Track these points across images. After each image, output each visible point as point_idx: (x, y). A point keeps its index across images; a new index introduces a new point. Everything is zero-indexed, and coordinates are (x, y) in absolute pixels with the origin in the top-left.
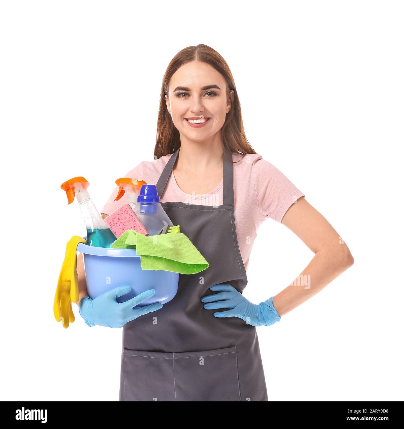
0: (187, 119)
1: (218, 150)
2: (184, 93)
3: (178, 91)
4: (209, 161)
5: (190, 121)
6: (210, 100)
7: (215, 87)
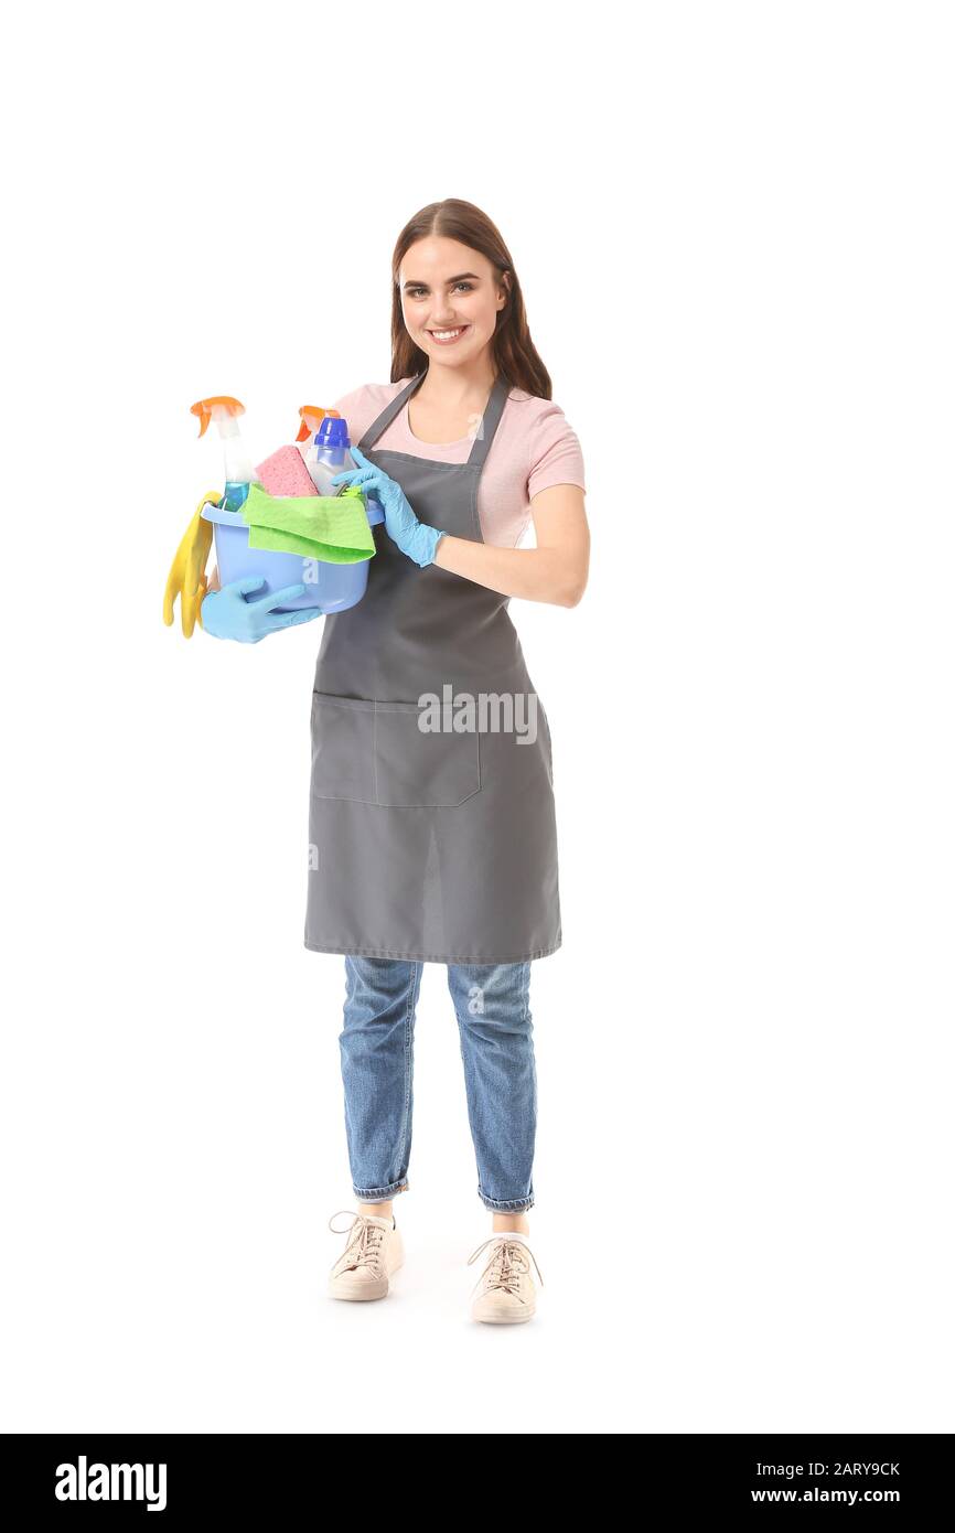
0: (431, 332)
1: (486, 375)
2: (420, 289)
3: (410, 288)
4: (468, 392)
5: (436, 335)
6: (464, 299)
7: (469, 276)
